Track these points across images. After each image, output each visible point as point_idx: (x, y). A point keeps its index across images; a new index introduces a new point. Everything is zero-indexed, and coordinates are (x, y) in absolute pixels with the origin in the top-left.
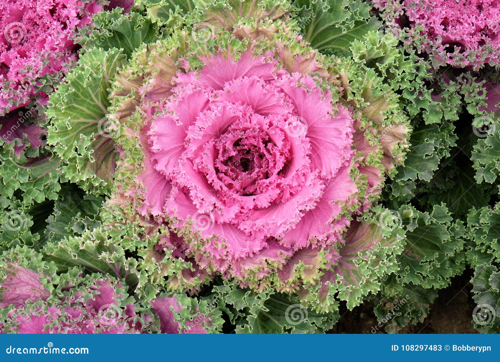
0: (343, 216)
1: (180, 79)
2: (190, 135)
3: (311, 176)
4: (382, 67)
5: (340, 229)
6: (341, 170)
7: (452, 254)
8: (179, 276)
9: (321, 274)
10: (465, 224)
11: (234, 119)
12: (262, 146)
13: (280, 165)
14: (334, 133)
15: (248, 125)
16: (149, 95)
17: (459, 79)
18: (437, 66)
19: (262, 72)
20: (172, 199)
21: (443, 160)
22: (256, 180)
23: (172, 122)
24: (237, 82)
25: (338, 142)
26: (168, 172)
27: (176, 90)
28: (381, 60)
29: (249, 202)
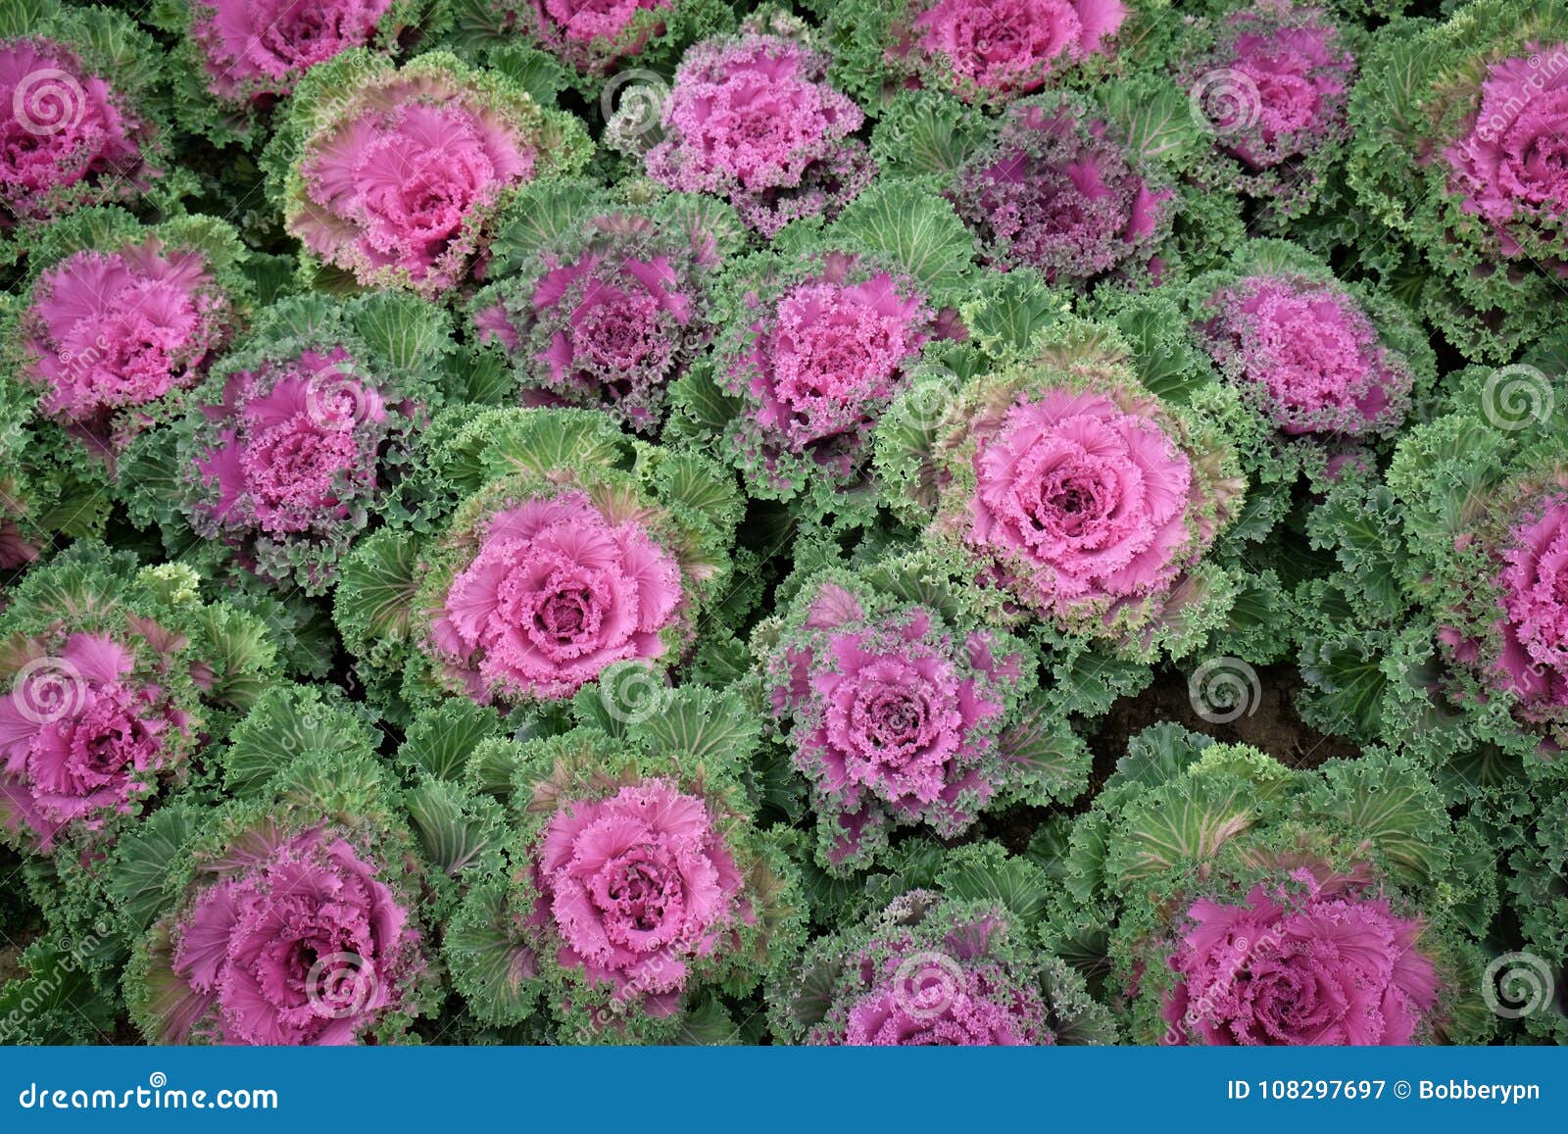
0: (1174, 562)
1: (1013, 411)
2: (1021, 468)
3: (1143, 520)
4: (1220, 419)
5: (1170, 576)
6: (1175, 516)
7: (1277, 627)
8: (1000, 608)
9: (1146, 621)
10: (1294, 598)
11: (1069, 455)
12: (1092, 487)
13: (1110, 508)
14: (1170, 478)
15: (1080, 463)
16: (980, 426)
17: (1298, 442)
18: (1277, 426)
19: (1100, 411)
20: (998, 529)
21: (1277, 523)
22: (1084, 520)
23: (1007, 452)
24: (1075, 418)
25: (1174, 489)
26: (995, 503)
27: (1010, 422)
28: (1221, 411)
29: (1076, 542)
